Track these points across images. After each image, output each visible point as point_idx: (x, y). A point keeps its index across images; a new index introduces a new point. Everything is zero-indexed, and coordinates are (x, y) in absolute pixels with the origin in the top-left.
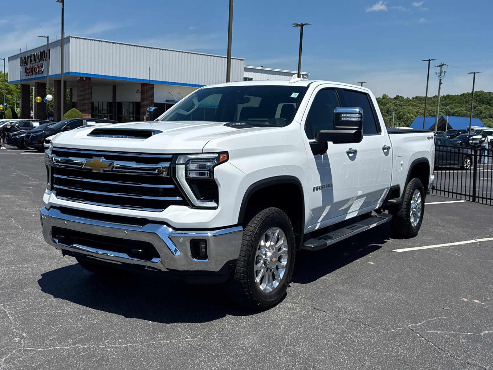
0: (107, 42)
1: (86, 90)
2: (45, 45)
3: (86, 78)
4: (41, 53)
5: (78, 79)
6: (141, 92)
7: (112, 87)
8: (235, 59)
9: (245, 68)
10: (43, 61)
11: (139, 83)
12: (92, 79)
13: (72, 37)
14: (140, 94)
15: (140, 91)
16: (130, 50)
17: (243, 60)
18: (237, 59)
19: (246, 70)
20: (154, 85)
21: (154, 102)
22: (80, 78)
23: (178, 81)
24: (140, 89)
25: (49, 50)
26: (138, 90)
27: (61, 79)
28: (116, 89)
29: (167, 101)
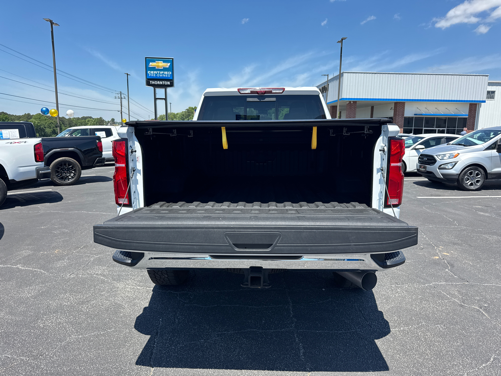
0: (370, 73)
1: (352, 110)
2: (326, 82)
3: (353, 102)
4: (322, 88)
5: (347, 103)
6: (394, 110)
7: (371, 107)
8: (480, 76)
9: (489, 83)
10: (324, 93)
11: (393, 103)
12: (357, 102)
13: (345, 73)
14: (393, 111)
15: (393, 108)
16: (380, 77)
17: (487, 76)
18: (481, 76)
19: (490, 84)
20: (405, 103)
21: (405, 116)
22: (349, 102)
23: (434, 98)
24: (393, 107)
25: (328, 84)
26: (392, 108)
27: (337, 104)
28: (373, 109)
29: (415, 115)
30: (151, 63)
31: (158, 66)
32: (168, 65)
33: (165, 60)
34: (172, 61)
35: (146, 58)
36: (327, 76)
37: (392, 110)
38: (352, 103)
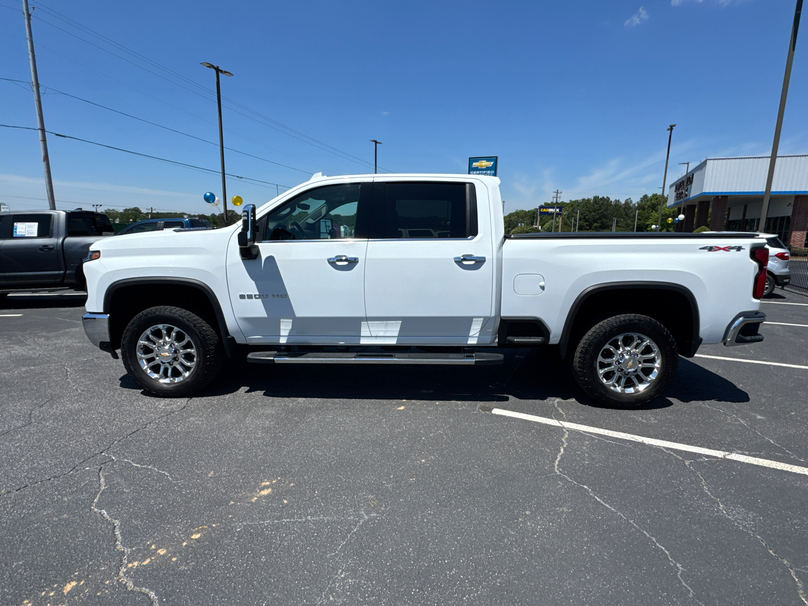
3: (722, 196)
4: (687, 178)
5: (713, 198)
6: (794, 206)
10: (688, 185)
12: (729, 197)
13: (709, 160)
15: (792, 204)
22: (715, 197)
24: (793, 202)
25: (693, 174)
26: (790, 204)
30: (474, 164)
31: (481, 166)
32: (491, 164)
33: (488, 159)
34: (495, 159)
35: (470, 158)
36: (687, 165)
37: (789, 207)
38: (720, 198)
